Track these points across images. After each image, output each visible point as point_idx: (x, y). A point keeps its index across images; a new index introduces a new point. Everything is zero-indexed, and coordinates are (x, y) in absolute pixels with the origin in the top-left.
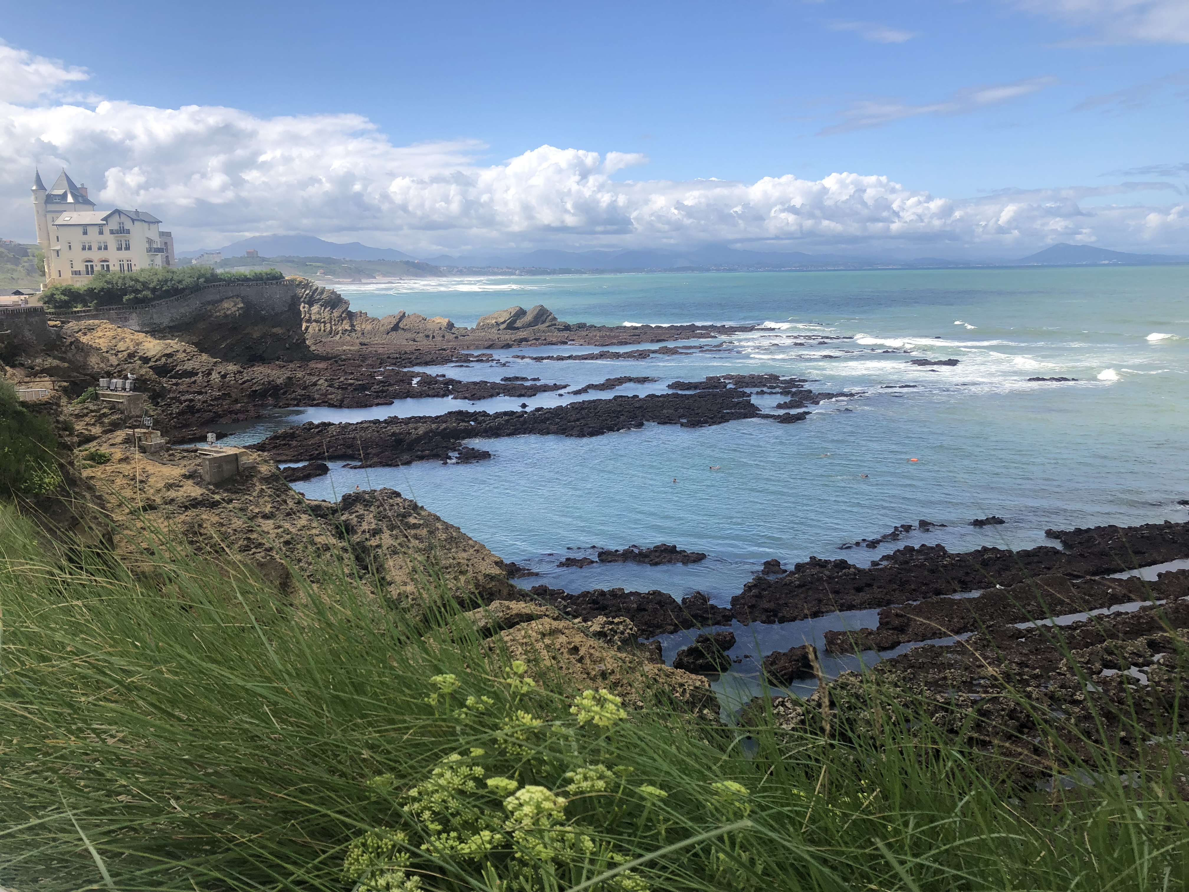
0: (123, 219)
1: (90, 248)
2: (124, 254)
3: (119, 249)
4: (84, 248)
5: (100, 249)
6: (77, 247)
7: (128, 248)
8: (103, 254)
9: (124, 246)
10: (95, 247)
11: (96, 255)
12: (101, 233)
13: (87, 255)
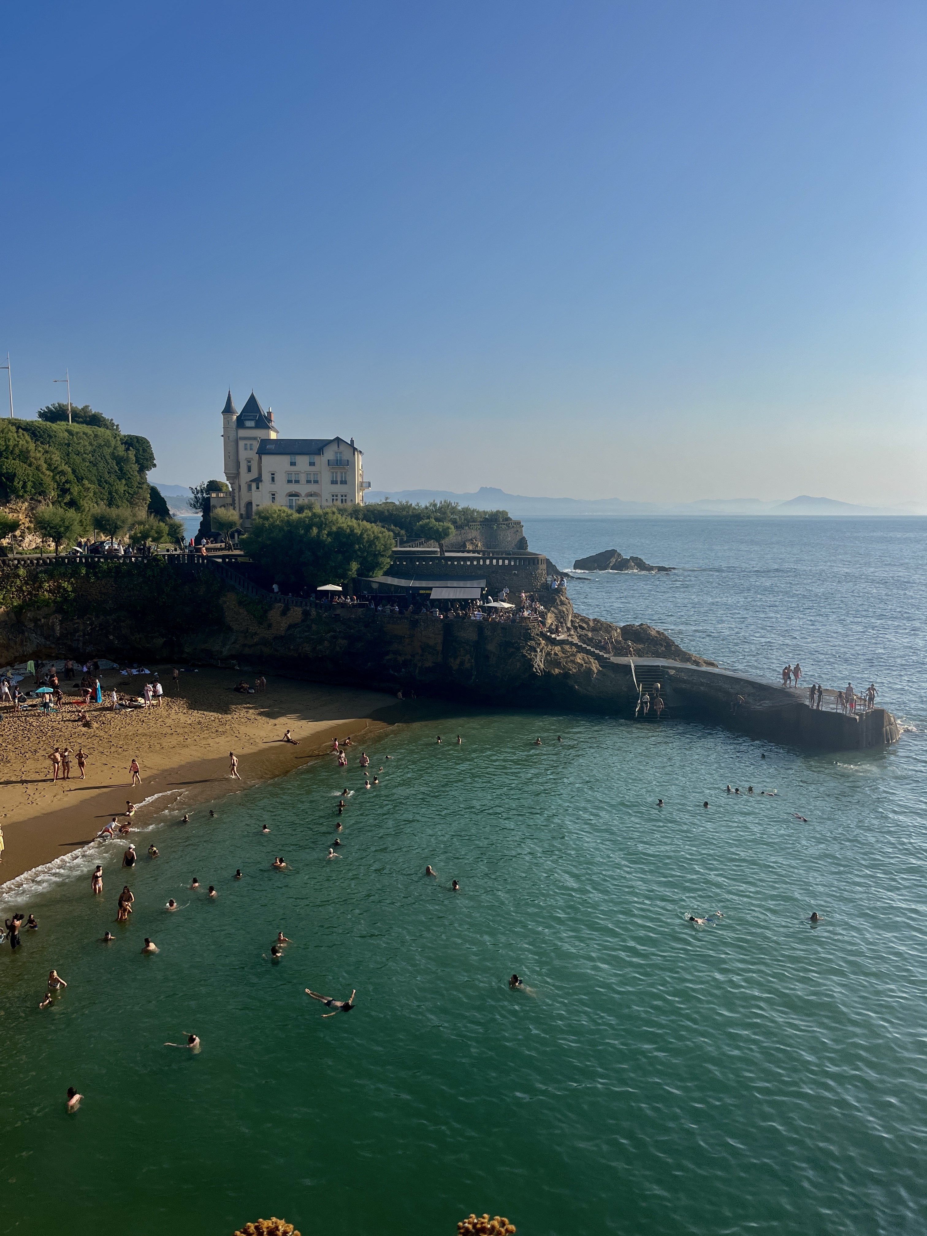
0: (343, 447)
1: (297, 482)
2: (339, 489)
3: (334, 482)
4: (289, 481)
5: (309, 482)
6: (281, 478)
7: (344, 482)
8: (312, 488)
9: (339, 479)
10: (303, 478)
11: (303, 489)
12: (312, 464)
13: (294, 488)
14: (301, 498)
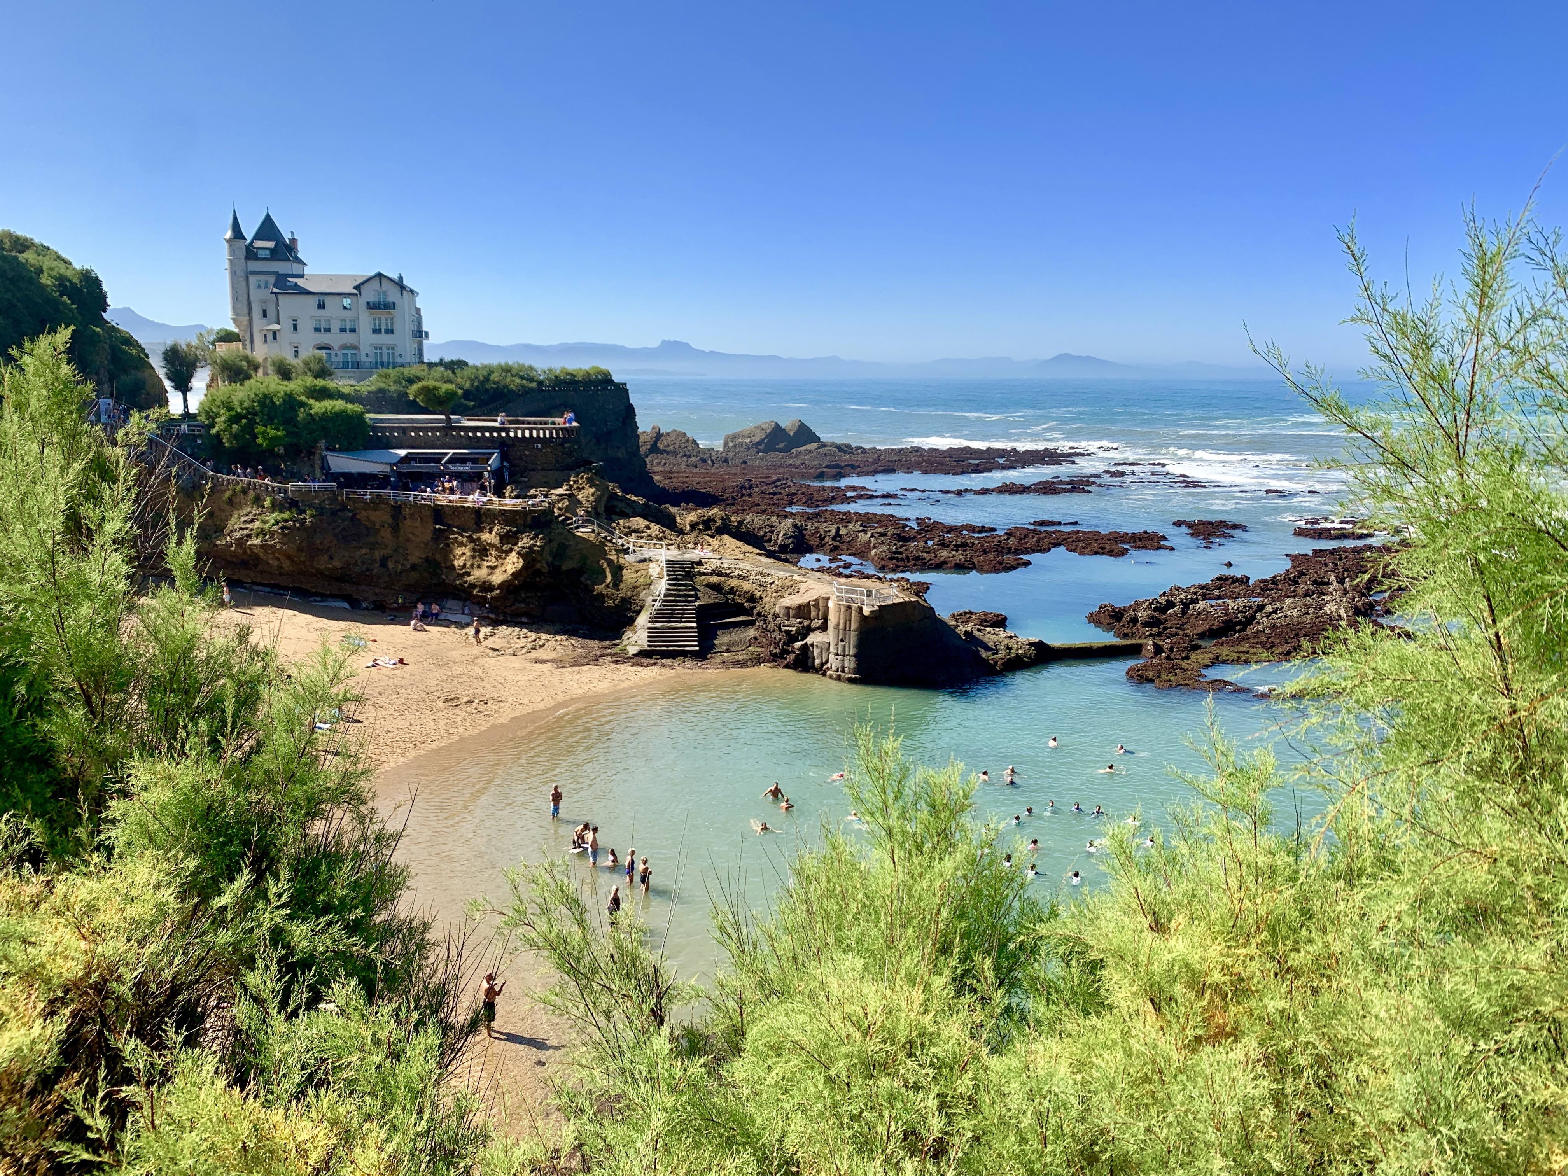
0: (387, 286)
1: (328, 330)
2: (383, 339)
3: (376, 331)
4: (317, 330)
5: (343, 330)
7: (390, 331)
8: (348, 338)
9: (383, 327)
11: (335, 339)
12: (347, 307)
13: (323, 338)
14: (333, 352)
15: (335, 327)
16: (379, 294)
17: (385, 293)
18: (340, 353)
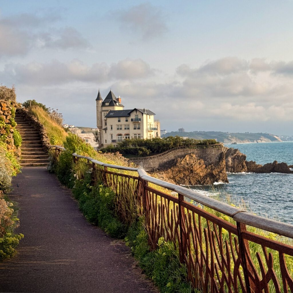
0: (138, 113)
1: (121, 129)
3: (135, 129)
4: (118, 129)
5: (125, 129)
6: (115, 127)
9: (137, 127)
11: (123, 132)
12: (127, 121)
14: (122, 136)
15: (123, 127)
16: (136, 116)
17: (138, 115)
18: (125, 137)
